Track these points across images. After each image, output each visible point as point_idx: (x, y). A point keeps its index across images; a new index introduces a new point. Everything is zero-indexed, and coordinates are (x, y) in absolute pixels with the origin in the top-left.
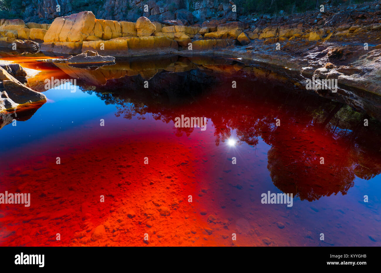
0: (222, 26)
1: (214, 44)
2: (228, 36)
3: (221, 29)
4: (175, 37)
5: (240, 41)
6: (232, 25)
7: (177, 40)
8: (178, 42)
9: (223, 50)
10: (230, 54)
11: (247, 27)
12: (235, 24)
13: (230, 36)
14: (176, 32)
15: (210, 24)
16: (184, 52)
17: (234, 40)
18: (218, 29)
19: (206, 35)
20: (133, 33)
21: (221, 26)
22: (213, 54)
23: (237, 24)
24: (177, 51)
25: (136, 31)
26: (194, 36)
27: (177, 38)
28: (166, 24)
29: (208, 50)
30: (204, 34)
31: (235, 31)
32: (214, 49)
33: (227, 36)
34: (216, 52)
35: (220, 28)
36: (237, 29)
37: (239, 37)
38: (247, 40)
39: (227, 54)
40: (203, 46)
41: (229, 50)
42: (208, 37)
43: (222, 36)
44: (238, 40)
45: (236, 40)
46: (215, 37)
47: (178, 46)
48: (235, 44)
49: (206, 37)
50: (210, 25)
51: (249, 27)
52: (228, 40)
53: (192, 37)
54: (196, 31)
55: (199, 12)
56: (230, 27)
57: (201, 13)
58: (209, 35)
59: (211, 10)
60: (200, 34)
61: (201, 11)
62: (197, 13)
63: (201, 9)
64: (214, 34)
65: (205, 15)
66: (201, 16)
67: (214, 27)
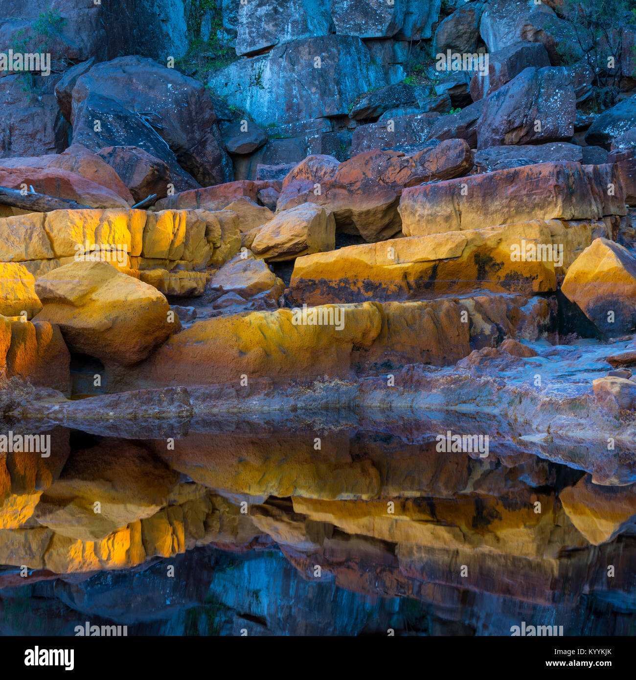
0: (433, 196)
1: (364, 334)
2: (482, 274)
3: (431, 219)
5: (583, 300)
6: (511, 190)
7: (63, 316)
8: (65, 332)
9: (441, 375)
10: (488, 410)
12: (534, 182)
13: (502, 273)
14: (56, 257)
15: (345, 181)
16: (114, 405)
17: (535, 301)
18: (408, 222)
19: (302, 263)
21: (426, 195)
23: (553, 182)
24: (61, 397)
26: (205, 275)
27: (62, 301)
29: (310, 385)
30: (292, 262)
31: (537, 233)
32: (358, 370)
33: (474, 270)
35: (420, 211)
36: (557, 212)
37: (570, 274)
40: (267, 354)
41: (483, 379)
42: (324, 282)
43: (435, 269)
44: (571, 298)
46: (375, 280)
47: (66, 359)
48: (542, 329)
49: (302, 281)
50: (342, 187)
52: (482, 299)
53: (189, 284)
54: (222, 238)
55: (267, 74)
56: (496, 205)
57: (288, 84)
58: (320, 268)
59: (380, 53)
60: (260, 260)
61: (284, 63)
62: (257, 81)
63: (291, 51)
64: (366, 259)
65: (324, 93)
66: (290, 107)
67: (376, 204)
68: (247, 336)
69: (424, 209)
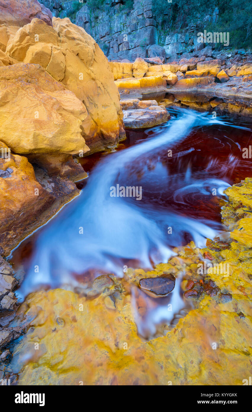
0: (202, 64)
1: (198, 82)
2: (208, 74)
3: (201, 67)
4: (164, 76)
5: (220, 78)
6: (212, 63)
8: (166, 80)
10: (213, 91)
11: (223, 64)
12: (215, 62)
13: (211, 74)
14: (164, 71)
17: (214, 78)
18: (198, 67)
19: (187, 72)
20: (130, 73)
22: (197, 91)
23: (217, 62)
25: (132, 70)
27: (166, 77)
28: (150, 63)
29: (193, 88)
30: (185, 72)
31: (215, 69)
32: (197, 86)
34: (199, 90)
36: (217, 66)
37: (218, 74)
38: (227, 77)
39: (210, 91)
41: (212, 88)
42: (190, 75)
43: (203, 73)
44: (218, 78)
45: (216, 77)
46: (197, 75)
47: (167, 84)
48: (214, 81)
49: (187, 75)
50: (189, 63)
51: (225, 64)
52: (209, 77)
54: (176, 69)
55: (170, 47)
56: (210, 65)
57: (172, 49)
58: (190, 73)
59: (182, 44)
60: (181, 72)
61: (172, 46)
62: (168, 48)
63: (173, 44)
64: (196, 72)
65: (177, 50)
66: (172, 52)
67: (193, 65)
68: (187, 82)
69: (201, 65)
